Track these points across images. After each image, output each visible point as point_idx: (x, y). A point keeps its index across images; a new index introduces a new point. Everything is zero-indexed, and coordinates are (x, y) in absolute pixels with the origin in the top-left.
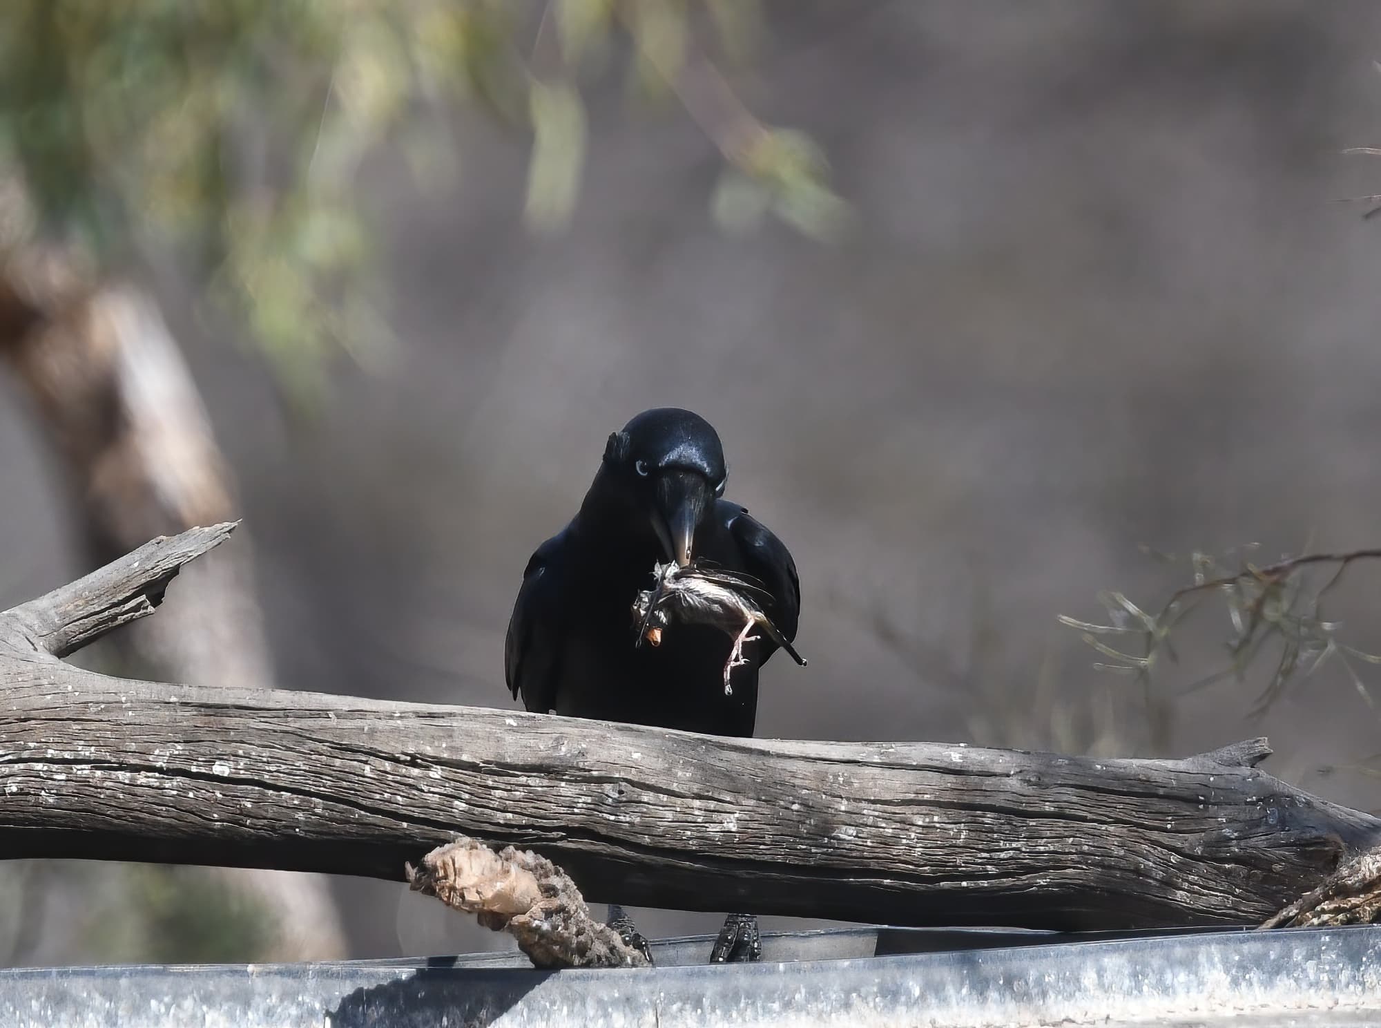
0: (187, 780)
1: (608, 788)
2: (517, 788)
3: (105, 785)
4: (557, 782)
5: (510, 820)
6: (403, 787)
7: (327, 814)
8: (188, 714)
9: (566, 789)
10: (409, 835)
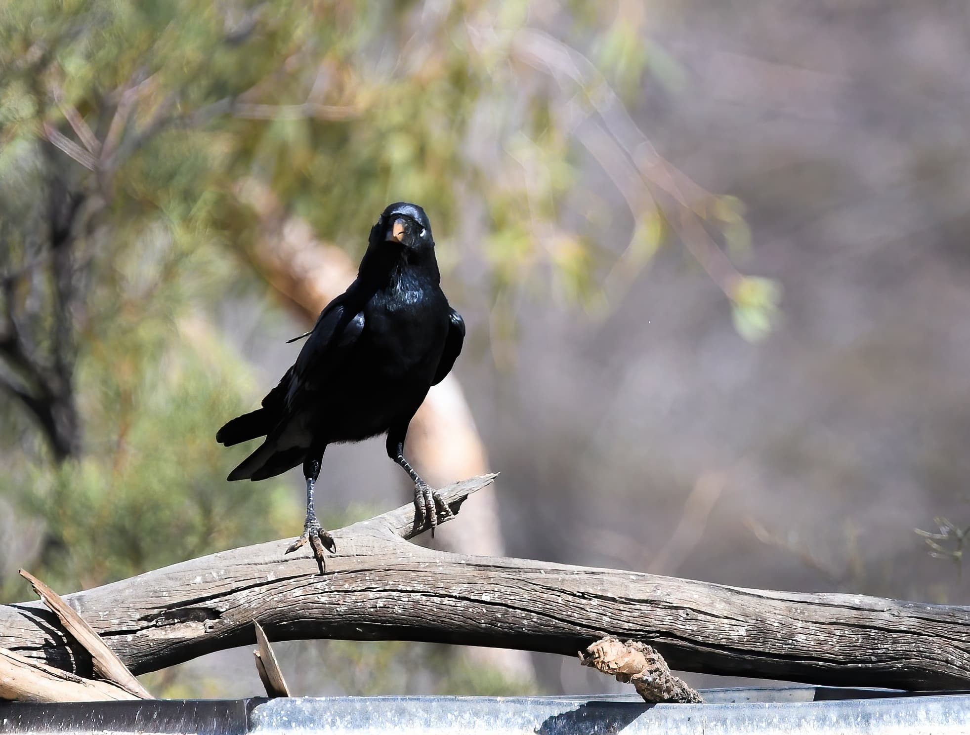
0: (469, 602)
1: (681, 612)
2: (635, 611)
3: (427, 604)
4: (655, 609)
5: (631, 627)
6: (578, 609)
7: (539, 622)
8: (469, 569)
9: (659, 612)
10: (580, 633)
